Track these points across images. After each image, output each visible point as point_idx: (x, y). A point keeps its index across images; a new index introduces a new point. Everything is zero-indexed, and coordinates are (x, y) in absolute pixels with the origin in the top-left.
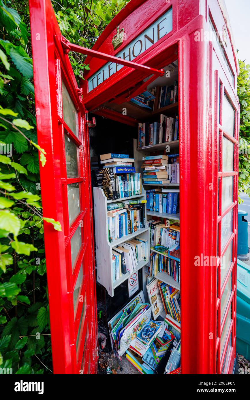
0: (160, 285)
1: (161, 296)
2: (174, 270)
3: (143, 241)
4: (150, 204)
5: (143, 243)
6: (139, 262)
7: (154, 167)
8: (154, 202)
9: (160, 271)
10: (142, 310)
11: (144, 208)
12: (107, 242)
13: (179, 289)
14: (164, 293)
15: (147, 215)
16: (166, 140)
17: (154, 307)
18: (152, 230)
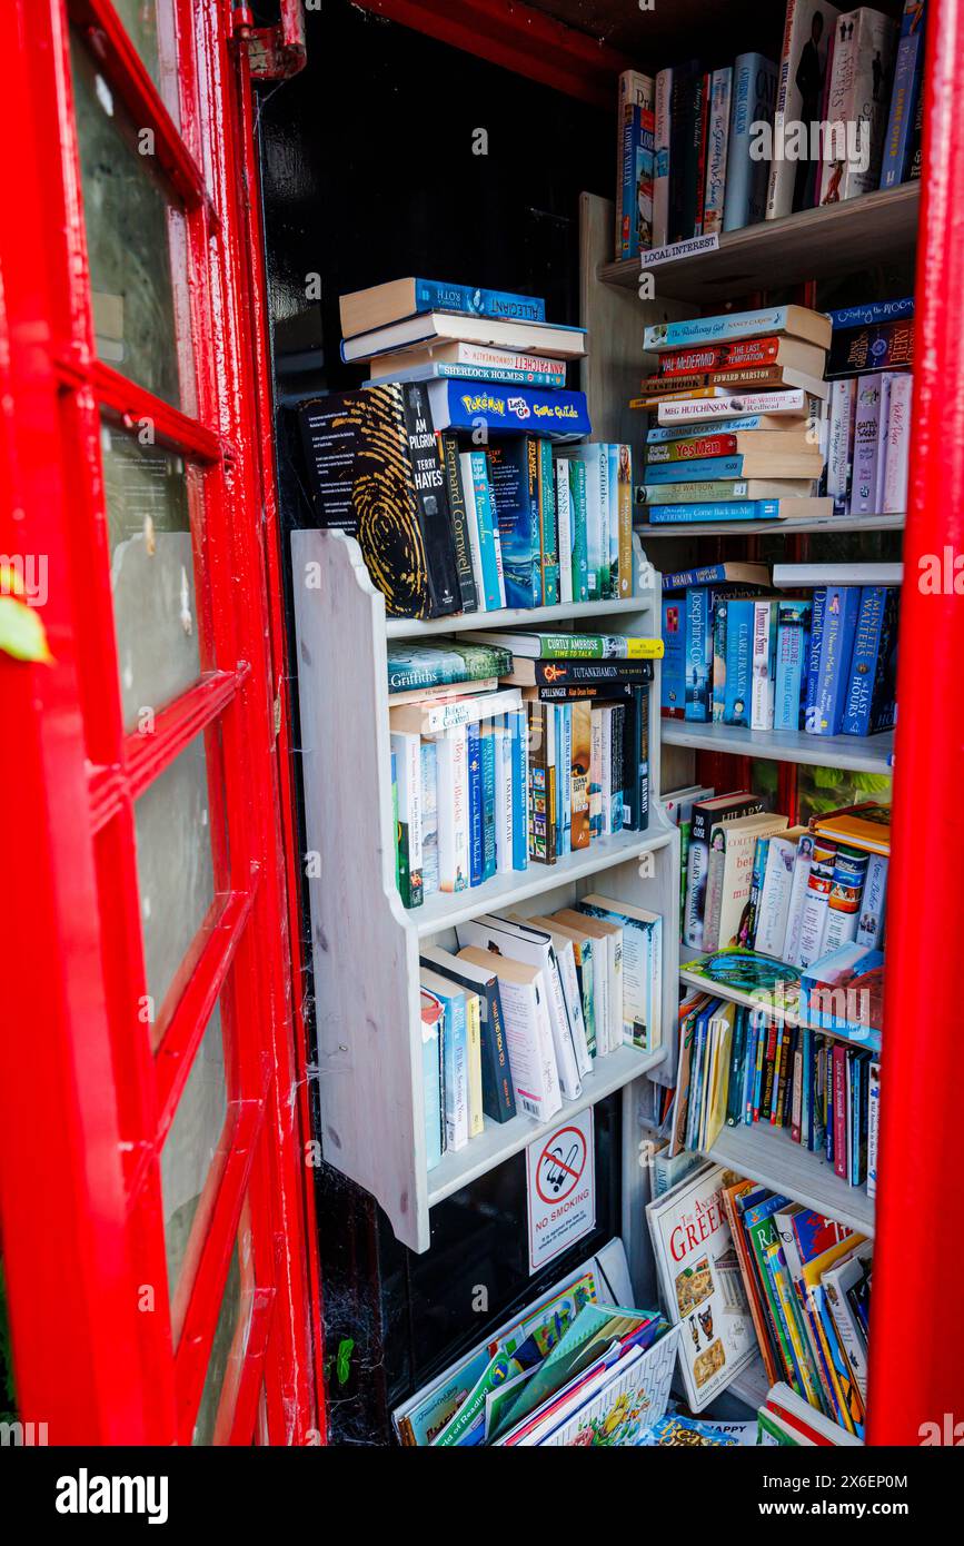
0: (736, 1206)
1: (745, 1275)
2: (832, 1108)
3: (631, 920)
4: (689, 672)
5: (632, 931)
6: (600, 1052)
7: (728, 400)
8: (718, 661)
9: (737, 1122)
10: (617, 1347)
11: (646, 692)
12: (386, 901)
13: (869, 1231)
14: (764, 1253)
15: (666, 749)
16: (825, 190)
17: (696, 1338)
18: (693, 849)
